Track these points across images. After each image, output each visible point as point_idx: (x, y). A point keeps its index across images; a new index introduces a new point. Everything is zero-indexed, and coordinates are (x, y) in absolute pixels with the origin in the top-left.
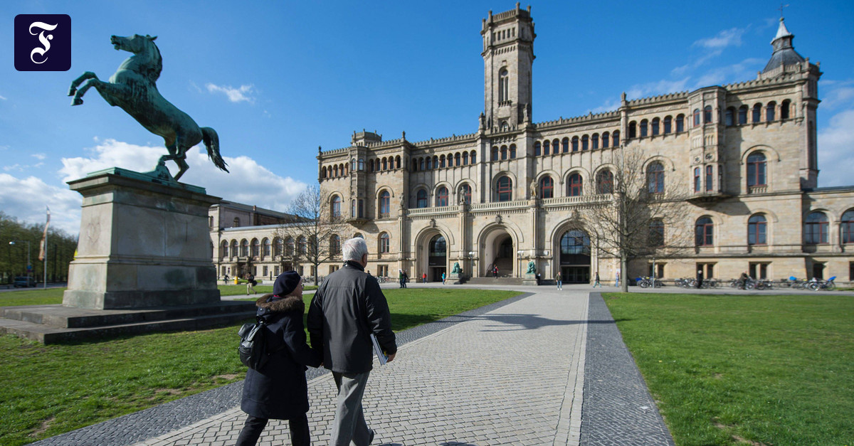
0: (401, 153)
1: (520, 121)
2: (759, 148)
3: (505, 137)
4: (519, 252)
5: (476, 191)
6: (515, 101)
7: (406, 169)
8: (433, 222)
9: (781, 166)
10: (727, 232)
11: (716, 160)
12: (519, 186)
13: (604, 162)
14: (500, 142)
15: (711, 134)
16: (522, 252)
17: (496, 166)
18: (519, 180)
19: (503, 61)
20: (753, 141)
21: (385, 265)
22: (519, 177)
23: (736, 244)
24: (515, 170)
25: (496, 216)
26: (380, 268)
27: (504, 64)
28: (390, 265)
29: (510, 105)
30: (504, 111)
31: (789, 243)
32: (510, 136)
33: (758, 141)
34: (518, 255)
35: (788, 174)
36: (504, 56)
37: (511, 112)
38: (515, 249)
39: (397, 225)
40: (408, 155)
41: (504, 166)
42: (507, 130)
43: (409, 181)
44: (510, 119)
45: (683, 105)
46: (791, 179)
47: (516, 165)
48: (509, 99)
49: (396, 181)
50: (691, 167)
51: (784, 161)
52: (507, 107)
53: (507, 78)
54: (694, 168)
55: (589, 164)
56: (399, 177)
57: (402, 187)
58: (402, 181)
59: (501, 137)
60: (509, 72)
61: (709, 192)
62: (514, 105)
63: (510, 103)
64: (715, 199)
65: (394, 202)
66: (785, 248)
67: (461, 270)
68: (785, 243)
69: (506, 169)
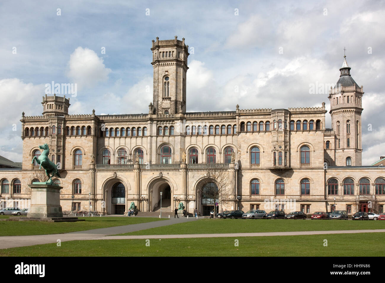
0: (92, 124)
1: (176, 112)
2: (305, 144)
3: (167, 121)
4: (174, 196)
5: (147, 154)
6: (173, 98)
7: (95, 136)
8: (115, 175)
9: (316, 154)
10: (290, 187)
11: (283, 149)
12: (176, 153)
13: (228, 142)
14: (163, 124)
15: (281, 135)
16: (177, 196)
17: (160, 139)
18: (175, 150)
19: (166, 71)
20: (303, 140)
21: (77, 203)
22: (176, 148)
23: (295, 194)
24: (173, 142)
25: (159, 173)
26: (74, 204)
27: (167, 73)
28: (83, 202)
29: (170, 100)
30: (166, 104)
31: (319, 194)
32: (170, 121)
33: (305, 140)
34: (174, 198)
35: (319, 158)
36: (166, 68)
37: (171, 104)
38: (172, 194)
39: (88, 175)
40: (96, 126)
41: (166, 139)
42: (168, 117)
43: (97, 144)
44: (170, 109)
45: (269, 116)
46: (320, 161)
47: (173, 140)
48: (169, 96)
49: (88, 143)
50: (272, 151)
51: (317, 152)
52: (168, 102)
53: (169, 82)
54: (273, 152)
55: (219, 143)
56: (89, 141)
57: (92, 148)
58: (92, 144)
59: (164, 121)
60: (170, 79)
61: (280, 166)
62: (173, 101)
63: (170, 99)
64: (283, 170)
65: (86, 158)
66: (317, 197)
67: (136, 207)
68: (318, 194)
69: (167, 142)
